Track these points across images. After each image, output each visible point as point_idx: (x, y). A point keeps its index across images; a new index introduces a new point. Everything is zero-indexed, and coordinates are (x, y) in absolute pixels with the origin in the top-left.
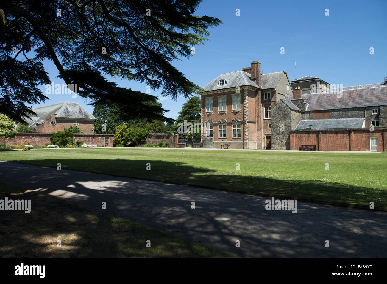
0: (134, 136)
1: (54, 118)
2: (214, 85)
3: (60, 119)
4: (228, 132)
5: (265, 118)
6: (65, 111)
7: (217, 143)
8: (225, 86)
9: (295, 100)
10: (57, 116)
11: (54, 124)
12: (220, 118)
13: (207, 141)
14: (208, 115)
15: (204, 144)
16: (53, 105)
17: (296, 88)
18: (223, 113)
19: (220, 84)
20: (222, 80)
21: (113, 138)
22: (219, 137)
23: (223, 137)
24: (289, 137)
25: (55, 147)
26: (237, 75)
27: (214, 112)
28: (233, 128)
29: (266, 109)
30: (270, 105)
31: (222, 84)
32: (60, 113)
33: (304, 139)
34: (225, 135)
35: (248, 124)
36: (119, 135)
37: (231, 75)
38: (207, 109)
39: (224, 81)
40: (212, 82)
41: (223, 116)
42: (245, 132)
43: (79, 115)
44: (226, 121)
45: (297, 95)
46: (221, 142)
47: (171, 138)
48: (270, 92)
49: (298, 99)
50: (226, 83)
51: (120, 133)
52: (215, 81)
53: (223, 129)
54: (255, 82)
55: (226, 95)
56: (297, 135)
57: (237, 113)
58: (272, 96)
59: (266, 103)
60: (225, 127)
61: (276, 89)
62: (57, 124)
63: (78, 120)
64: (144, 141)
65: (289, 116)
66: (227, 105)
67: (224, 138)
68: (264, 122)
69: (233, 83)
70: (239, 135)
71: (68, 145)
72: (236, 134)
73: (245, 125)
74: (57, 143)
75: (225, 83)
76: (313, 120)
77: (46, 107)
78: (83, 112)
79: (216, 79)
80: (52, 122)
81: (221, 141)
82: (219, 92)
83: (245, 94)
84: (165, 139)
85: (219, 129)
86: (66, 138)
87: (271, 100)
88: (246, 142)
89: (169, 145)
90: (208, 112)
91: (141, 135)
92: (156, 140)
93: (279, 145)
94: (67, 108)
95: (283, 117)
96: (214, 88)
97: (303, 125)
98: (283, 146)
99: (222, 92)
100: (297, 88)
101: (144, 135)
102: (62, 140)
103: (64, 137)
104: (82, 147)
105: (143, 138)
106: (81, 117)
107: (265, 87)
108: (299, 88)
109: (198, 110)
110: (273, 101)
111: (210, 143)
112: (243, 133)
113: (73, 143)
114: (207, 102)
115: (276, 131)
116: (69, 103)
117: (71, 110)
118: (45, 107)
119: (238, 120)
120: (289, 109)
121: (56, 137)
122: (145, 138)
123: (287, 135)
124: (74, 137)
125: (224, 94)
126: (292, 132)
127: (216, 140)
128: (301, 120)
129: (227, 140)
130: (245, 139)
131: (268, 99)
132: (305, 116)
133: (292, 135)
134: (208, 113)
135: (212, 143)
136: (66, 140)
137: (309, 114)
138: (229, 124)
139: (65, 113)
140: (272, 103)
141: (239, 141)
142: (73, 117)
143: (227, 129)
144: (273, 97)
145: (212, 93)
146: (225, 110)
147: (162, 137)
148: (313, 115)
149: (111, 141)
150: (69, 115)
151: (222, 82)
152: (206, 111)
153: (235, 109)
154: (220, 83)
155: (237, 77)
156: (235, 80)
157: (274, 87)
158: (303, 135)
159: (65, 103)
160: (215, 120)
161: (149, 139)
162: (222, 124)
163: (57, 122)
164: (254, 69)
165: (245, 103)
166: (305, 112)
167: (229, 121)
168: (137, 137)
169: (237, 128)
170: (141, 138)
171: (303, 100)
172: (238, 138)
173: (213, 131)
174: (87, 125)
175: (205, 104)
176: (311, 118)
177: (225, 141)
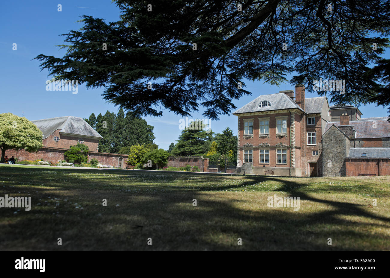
0: (156, 158)
1: (58, 133)
2: (253, 107)
3: (64, 135)
4: (271, 157)
5: (308, 144)
6: (69, 126)
7: (258, 169)
8: (268, 108)
9: (342, 127)
10: (61, 131)
11: (57, 140)
12: (261, 142)
13: (246, 167)
14: (247, 138)
15: (242, 169)
16: (53, 119)
17: (343, 115)
18: (265, 137)
19: (262, 106)
20: (265, 102)
21: (128, 159)
22: (260, 163)
23: (264, 163)
24: (344, 165)
25: (71, 165)
26: (280, 98)
27: (255, 135)
28: (277, 153)
29: (310, 135)
30: (315, 131)
31: (265, 106)
32: (65, 128)
33: (362, 167)
34: (267, 161)
35: (295, 149)
36: (135, 156)
37: (272, 97)
38: (246, 131)
39: (267, 103)
40: (251, 103)
41: (264, 139)
42: (293, 157)
43: (84, 131)
44: (269, 145)
45: (345, 121)
46: (262, 168)
47: (200, 161)
48: (315, 117)
49: (347, 126)
50: (270, 105)
51: (137, 154)
52: (254, 102)
53: (265, 154)
54: (299, 106)
55: (269, 118)
56: (353, 163)
57: (282, 137)
58: (317, 121)
59: (309, 129)
60: (267, 151)
61: (321, 114)
62: (61, 140)
63: (83, 137)
64: (166, 164)
65: (343, 142)
66: (270, 128)
67: (266, 163)
68: (307, 148)
69: (277, 106)
70: (285, 161)
71: (83, 163)
72: (281, 160)
73: (292, 150)
74: (72, 160)
75: (268, 105)
76: (365, 148)
77: (43, 121)
78: (88, 129)
79: (255, 100)
80: (55, 138)
81: (262, 166)
82: (261, 114)
83: (292, 117)
84: (191, 163)
85: (260, 154)
86: (81, 156)
87: (315, 125)
88: (294, 169)
89: (197, 169)
90: (247, 134)
91: (163, 157)
92: (181, 163)
93: (333, 173)
94: (71, 123)
95: (337, 143)
96: (255, 110)
97: (355, 153)
98: (337, 174)
99: (265, 113)
100: (345, 114)
101: (166, 157)
102: (77, 158)
103: (79, 154)
104: (97, 167)
105: (165, 160)
106: (86, 134)
107: (309, 112)
108: (346, 114)
109: (202, 135)
110: (318, 126)
111: (249, 168)
112: (290, 159)
113: (87, 162)
114: (246, 124)
115: (328, 158)
116: (73, 117)
117: (75, 125)
118: (41, 121)
119: (284, 145)
120: (343, 135)
121: (70, 154)
122: (167, 160)
123: (341, 162)
124: (88, 155)
125: (267, 116)
126: (347, 160)
127: (256, 166)
128: (350, 148)
129: (269, 165)
130: (292, 165)
131: (311, 124)
132: (354, 144)
133: (348, 162)
134: (247, 136)
135: (251, 168)
136: (81, 158)
137: (359, 142)
138: (273, 148)
139: (70, 128)
140: (316, 129)
141: (285, 167)
142: (78, 133)
143: (271, 154)
144: (318, 123)
145: (253, 114)
146: (268, 134)
147: (188, 160)
148: (364, 142)
149: (125, 163)
150: (74, 131)
151: (265, 103)
152: (245, 134)
153: (280, 133)
154: (262, 104)
155: (281, 99)
156: (279, 103)
157: (320, 112)
158: (361, 163)
159: (69, 117)
160: (255, 143)
161: (171, 161)
162: (264, 148)
163: (61, 138)
164: (299, 92)
165: (292, 127)
166: (354, 140)
167: (273, 145)
168: (159, 159)
169: (282, 154)
170: (163, 160)
171: (351, 127)
172: (283, 164)
173: (253, 155)
174: (91, 143)
175: (243, 126)
176: (362, 146)
177: (267, 166)
